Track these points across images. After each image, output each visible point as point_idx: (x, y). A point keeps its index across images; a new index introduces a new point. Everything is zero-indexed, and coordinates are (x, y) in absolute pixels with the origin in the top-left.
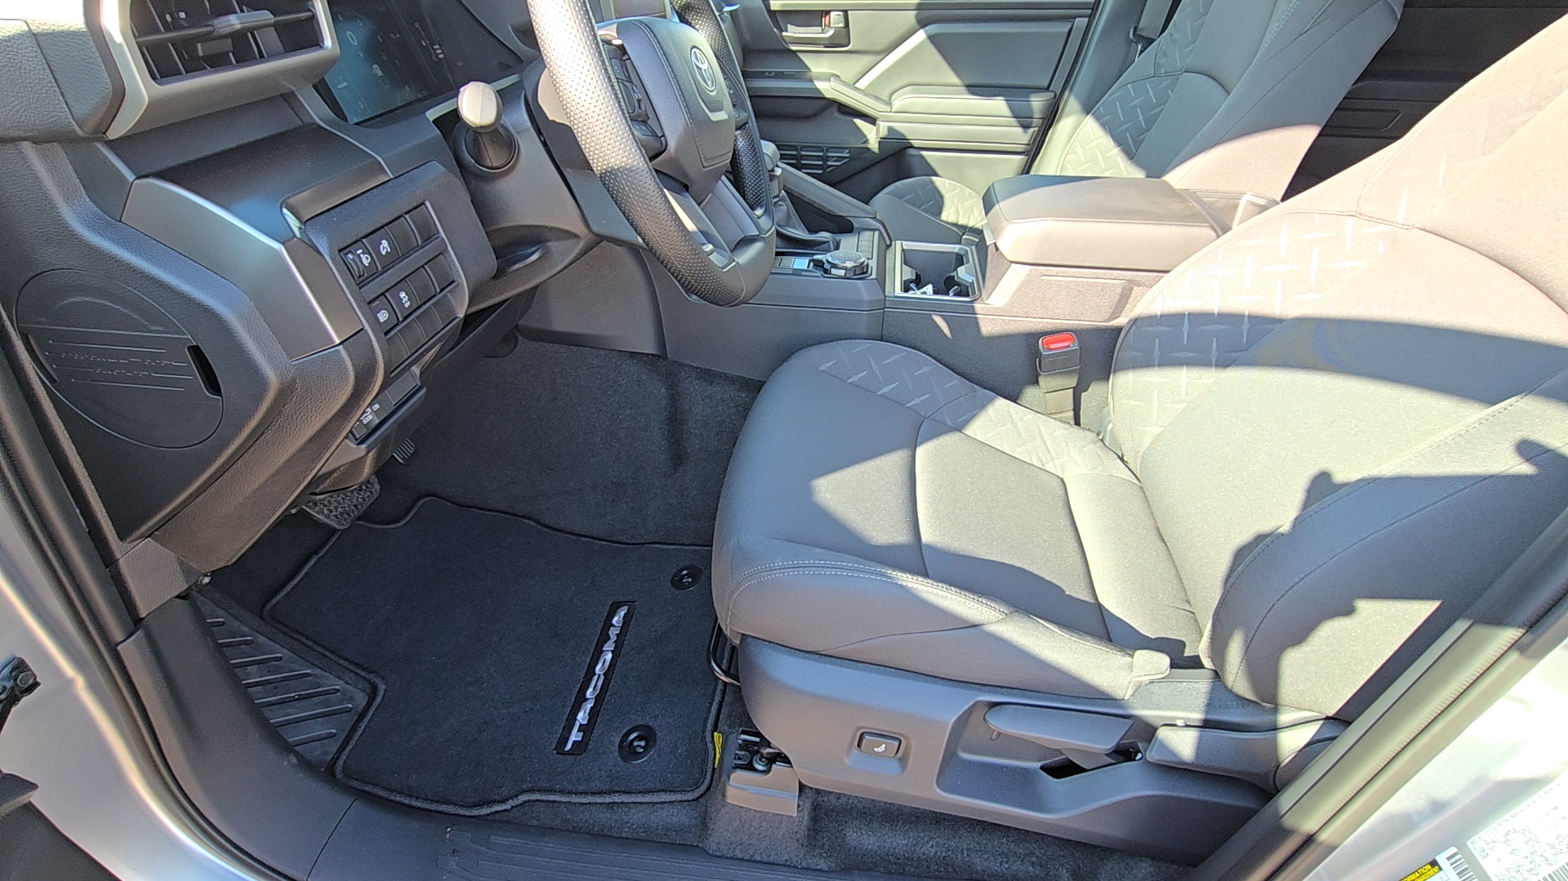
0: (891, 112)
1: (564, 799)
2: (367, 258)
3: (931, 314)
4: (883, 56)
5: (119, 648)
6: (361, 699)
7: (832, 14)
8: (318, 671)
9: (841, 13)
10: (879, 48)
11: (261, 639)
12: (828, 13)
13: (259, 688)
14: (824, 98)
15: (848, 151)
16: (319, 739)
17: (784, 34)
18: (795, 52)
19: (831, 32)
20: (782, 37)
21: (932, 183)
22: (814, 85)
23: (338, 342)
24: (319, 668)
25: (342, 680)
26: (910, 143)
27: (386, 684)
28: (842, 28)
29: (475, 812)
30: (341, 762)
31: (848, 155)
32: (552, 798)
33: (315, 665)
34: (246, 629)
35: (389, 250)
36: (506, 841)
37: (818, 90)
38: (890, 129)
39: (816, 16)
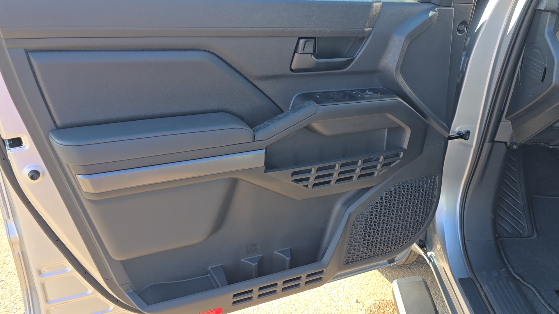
1: (539, 297)
5: (485, 143)
6: (526, 234)
8: (524, 216)
13: (506, 204)
16: (505, 229)
24: (525, 216)
25: (527, 225)
27: (537, 238)
29: (515, 275)
30: (502, 239)
32: (537, 294)
33: (525, 215)
34: (519, 189)
36: (512, 286)
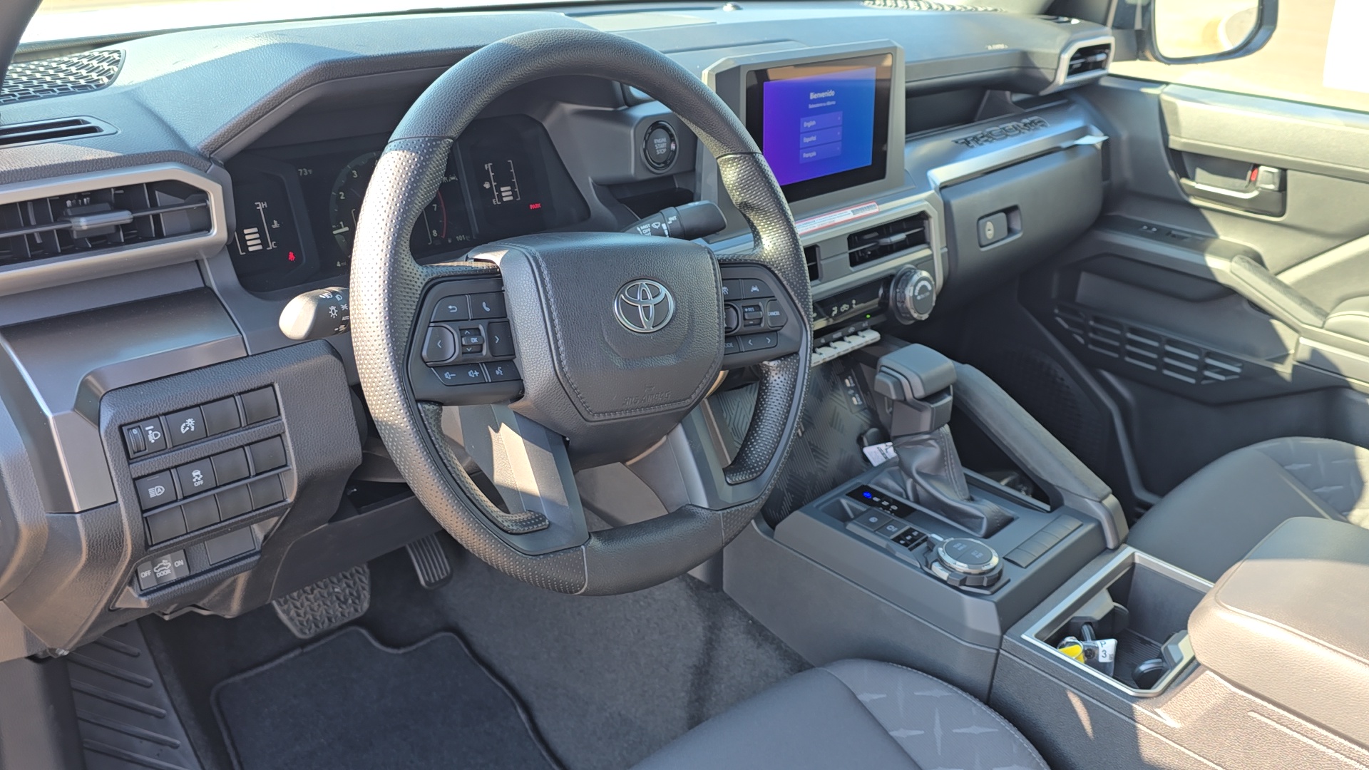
0: (1322, 328)
2: (156, 435)
3: (1065, 688)
4: (1338, 242)
7: (1262, 169)
9: (1275, 170)
10: (1333, 229)
11: (173, 718)
12: (1256, 166)
14: (1215, 282)
15: (1240, 365)
17: (1184, 181)
18: (1197, 208)
19: (1255, 194)
20: (1180, 185)
21: (1353, 457)
22: (1204, 261)
23: (77, 510)
26: (1347, 382)
28: (1273, 190)
31: (1238, 370)
34: (166, 700)
35: (193, 429)
37: (1208, 269)
38: (1315, 352)
39: (1238, 168)
